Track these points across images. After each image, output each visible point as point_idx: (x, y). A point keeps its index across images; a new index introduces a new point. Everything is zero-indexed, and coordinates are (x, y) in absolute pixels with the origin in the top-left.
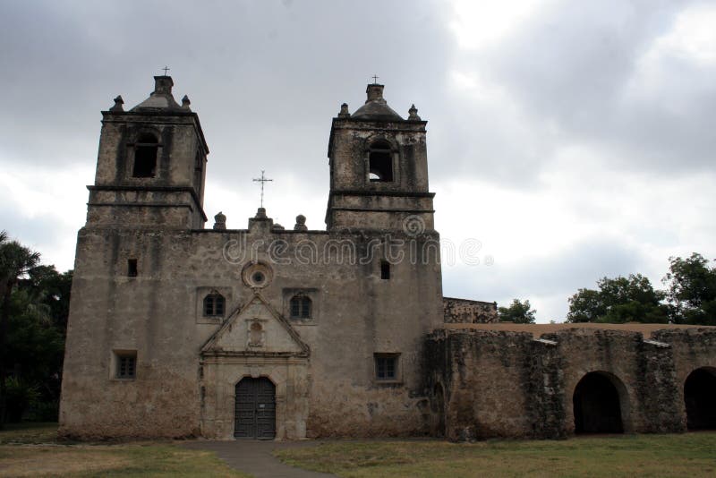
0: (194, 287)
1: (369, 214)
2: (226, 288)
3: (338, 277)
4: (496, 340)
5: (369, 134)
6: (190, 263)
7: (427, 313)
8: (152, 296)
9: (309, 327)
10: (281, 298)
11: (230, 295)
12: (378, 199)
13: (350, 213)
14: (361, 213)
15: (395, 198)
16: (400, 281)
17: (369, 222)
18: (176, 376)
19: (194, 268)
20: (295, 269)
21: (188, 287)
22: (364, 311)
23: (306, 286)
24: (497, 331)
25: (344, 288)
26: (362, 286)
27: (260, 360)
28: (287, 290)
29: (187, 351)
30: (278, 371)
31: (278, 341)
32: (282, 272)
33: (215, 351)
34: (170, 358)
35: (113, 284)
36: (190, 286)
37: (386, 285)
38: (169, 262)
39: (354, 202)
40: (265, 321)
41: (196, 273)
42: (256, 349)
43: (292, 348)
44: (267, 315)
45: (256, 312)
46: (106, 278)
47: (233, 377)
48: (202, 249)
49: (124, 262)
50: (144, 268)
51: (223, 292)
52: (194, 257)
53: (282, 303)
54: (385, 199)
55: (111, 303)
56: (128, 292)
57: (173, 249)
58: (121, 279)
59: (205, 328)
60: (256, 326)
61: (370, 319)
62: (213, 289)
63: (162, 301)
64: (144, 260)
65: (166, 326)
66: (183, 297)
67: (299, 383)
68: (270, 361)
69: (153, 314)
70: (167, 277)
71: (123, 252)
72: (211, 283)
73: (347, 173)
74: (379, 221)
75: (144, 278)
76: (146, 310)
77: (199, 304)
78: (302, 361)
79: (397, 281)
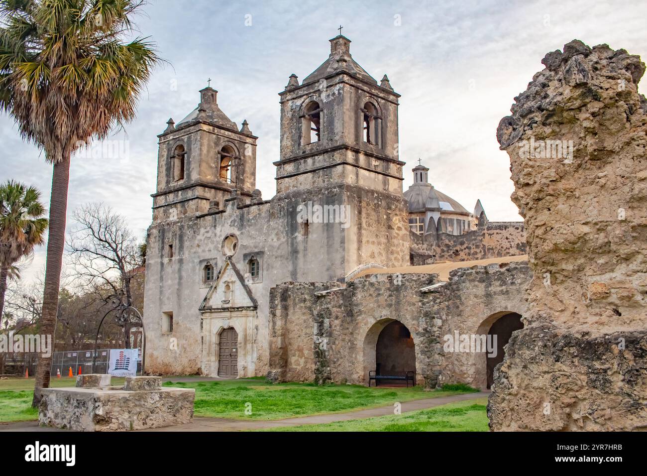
0: (198, 260)
1: (299, 177)
2: (214, 259)
3: (275, 240)
4: (307, 291)
5: (302, 99)
6: (196, 242)
7: (332, 264)
8: (180, 270)
9: (257, 285)
10: (242, 262)
11: (216, 264)
12: (305, 162)
13: (287, 179)
14: (293, 178)
15: (316, 157)
16: (315, 236)
17: (299, 185)
18: (190, 330)
19: (198, 246)
20: (251, 236)
21: (196, 261)
22: (290, 268)
23: (256, 250)
24: (308, 283)
25: (278, 248)
26: (290, 244)
27: (227, 314)
28: (245, 256)
29: (195, 310)
30: (239, 323)
31: (240, 298)
32: (243, 241)
33: (205, 309)
34: (188, 316)
35: (162, 264)
36: (197, 261)
37: (306, 241)
38: (187, 244)
39: (290, 168)
40: (233, 282)
41: (200, 250)
42: (226, 306)
43: (248, 303)
44: (235, 278)
45: (229, 275)
46: (159, 260)
47: (216, 328)
48: (202, 230)
49: (167, 247)
50: (175, 250)
51: (212, 263)
52: (199, 237)
53: (243, 266)
54: (310, 161)
55: (161, 278)
56: (169, 270)
57: (189, 233)
58: (166, 260)
59: (204, 291)
60: (228, 287)
61: (294, 274)
62: (208, 261)
63: (184, 274)
64: (176, 244)
65: (186, 292)
66: (194, 269)
67: (249, 332)
68: (234, 314)
69: (180, 284)
70: (186, 255)
71: (166, 240)
72: (207, 256)
73: (288, 143)
74: (305, 182)
75: (176, 258)
76: (177, 281)
77: (201, 273)
78: (251, 313)
79: (313, 236)
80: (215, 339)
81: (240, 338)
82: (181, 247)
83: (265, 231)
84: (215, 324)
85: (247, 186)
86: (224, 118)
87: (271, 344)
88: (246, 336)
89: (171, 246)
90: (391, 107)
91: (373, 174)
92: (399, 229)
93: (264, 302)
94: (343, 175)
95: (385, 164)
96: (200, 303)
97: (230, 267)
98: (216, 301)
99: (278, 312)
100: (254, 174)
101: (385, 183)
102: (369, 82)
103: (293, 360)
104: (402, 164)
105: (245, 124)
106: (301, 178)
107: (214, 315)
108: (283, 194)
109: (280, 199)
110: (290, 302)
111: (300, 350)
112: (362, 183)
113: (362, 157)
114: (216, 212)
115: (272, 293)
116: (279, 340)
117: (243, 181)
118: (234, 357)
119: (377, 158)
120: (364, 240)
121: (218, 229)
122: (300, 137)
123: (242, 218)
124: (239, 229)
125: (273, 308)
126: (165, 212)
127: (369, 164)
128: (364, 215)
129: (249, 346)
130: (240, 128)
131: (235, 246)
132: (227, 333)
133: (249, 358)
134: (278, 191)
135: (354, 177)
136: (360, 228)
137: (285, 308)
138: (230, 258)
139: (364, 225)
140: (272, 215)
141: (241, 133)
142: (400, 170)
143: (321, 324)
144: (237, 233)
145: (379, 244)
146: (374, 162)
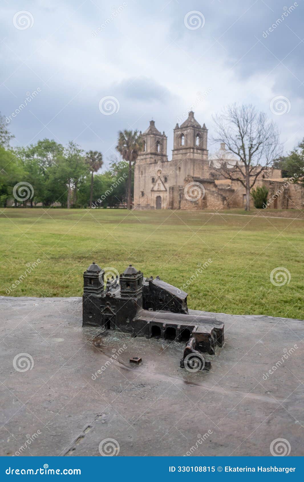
2: (155, 176)
3: (172, 172)
9: (167, 185)
13: (175, 155)
14: (177, 155)
15: (183, 150)
17: (178, 157)
18: (148, 196)
20: (165, 171)
22: (175, 180)
23: (167, 175)
25: (172, 175)
26: (175, 174)
27: (159, 192)
28: (164, 176)
29: (150, 191)
30: (162, 195)
31: (162, 188)
32: (163, 172)
33: (152, 191)
34: (147, 192)
35: (139, 177)
36: (150, 177)
37: (179, 173)
38: (147, 171)
39: (176, 152)
40: (160, 184)
41: (150, 173)
42: (159, 190)
43: (164, 189)
44: (161, 182)
45: (159, 182)
46: (138, 176)
47: (155, 196)
48: (151, 168)
49: (141, 172)
50: (143, 173)
51: (154, 178)
52: (150, 170)
53: (163, 179)
54: (181, 151)
55: (139, 181)
56: (141, 179)
57: (147, 168)
58: (140, 176)
59: (152, 186)
60: (159, 185)
61: (176, 182)
62: (153, 177)
63: (146, 180)
64: (143, 171)
65: (147, 186)
66: (149, 179)
67: (165, 197)
68: (161, 192)
69: (145, 183)
70: (147, 175)
71: (140, 170)
72: (153, 175)
73: (175, 144)
74: (180, 157)
75: (143, 175)
76: (144, 182)
77: (151, 181)
78: (165, 192)
79: (181, 172)
80: (155, 199)
81: (162, 199)
82: (145, 172)
83: (169, 169)
84: (156, 195)
85: (164, 153)
86: (157, 131)
87: (169, 200)
88: (164, 198)
89: (142, 172)
90: (205, 134)
91: (198, 155)
92: (206, 170)
93: (168, 189)
94: (190, 156)
95: (202, 151)
96: (151, 189)
97: (159, 179)
98: (156, 188)
99: (171, 193)
100: (166, 149)
101: (202, 157)
102: (198, 127)
103: (174, 204)
104: (208, 151)
105: (164, 132)
106: (179, 155)
107: (155, 192)
108: (174, 159)
109: (173, 161)
110: (174, 190)
111: (176, 202)
112: (195, 157)
113: (195, 150)
114: (156, 162)
115: (170, 188)
116: (171, 199)
117: (163, 152)
118: (160, 204)
119: (200, 150)
120: (195, 173)
121: (156, 168)
122: (179, 143)
123: (163, 165)
124: (162, 168)
125: (170, 192)
126: (140, 161)
127: (197, 151)
128: (195, 166)
129: (165, 201)
130: (162, 134)
131: (161, 173)
132: (159, 198)
133: (165, 204)
134: (173, 158)
135: (193, 156)
136: (194, 170)
137: (173, 192)
138: (159, 177)
139: (195, 169)
140: (171, 165)
141: (162, 136)
142: (207, 152)
143: (180, 196)
144: (161, 169)
145: (200, 174)
146: (199, 151)
